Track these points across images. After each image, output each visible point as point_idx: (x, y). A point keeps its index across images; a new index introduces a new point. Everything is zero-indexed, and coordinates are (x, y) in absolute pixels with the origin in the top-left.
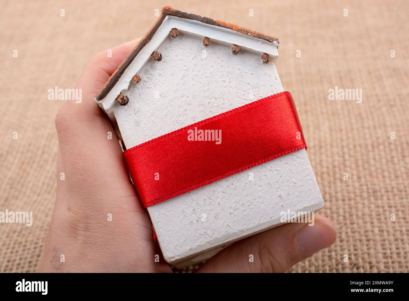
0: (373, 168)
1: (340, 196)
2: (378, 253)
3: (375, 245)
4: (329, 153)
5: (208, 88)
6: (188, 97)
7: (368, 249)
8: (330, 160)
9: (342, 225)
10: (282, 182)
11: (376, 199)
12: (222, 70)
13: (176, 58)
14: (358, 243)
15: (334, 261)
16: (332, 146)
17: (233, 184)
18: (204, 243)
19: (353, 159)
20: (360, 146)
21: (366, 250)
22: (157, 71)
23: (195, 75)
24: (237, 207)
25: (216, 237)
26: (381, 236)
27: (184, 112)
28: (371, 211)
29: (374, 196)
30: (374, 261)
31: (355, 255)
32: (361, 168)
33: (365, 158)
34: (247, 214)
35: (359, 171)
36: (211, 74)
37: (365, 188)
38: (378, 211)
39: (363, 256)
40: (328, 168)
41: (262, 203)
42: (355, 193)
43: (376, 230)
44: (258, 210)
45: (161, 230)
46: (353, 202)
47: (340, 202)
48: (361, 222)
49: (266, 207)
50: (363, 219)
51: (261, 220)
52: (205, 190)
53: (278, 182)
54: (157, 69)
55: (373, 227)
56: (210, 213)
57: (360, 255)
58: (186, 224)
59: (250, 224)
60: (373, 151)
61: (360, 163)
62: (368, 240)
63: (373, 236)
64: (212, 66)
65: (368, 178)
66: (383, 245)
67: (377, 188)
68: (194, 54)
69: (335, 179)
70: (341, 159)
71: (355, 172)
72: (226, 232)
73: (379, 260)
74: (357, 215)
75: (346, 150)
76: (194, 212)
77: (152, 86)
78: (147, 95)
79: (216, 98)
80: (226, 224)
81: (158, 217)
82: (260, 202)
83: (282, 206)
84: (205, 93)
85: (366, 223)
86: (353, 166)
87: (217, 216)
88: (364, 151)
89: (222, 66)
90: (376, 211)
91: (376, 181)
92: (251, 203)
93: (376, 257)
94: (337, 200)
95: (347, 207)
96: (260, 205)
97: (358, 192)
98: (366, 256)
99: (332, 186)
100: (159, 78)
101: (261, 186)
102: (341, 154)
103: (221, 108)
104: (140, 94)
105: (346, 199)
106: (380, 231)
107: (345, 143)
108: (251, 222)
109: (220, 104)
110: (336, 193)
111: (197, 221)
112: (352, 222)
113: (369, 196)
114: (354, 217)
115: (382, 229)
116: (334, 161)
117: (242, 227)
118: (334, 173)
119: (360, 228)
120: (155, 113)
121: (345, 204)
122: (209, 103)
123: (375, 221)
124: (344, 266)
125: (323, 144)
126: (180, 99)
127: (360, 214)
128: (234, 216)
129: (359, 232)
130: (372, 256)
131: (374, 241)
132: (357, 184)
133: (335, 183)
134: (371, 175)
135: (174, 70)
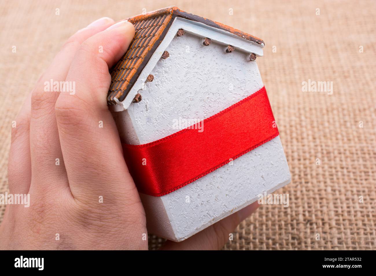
0: (327, 130)
1: (296, 155)
2: (330, 210)
3: (328, 203)
4: (286, 114)
5: (207, 84)
6: (191, 93)
7: (321, 207)
8: (287, 119)
9: (298, 183)
10: (263, 165)
11: (330, 160)
12: (217, 67)
13: (179, 55)
14: (312, 201)
15: (289, 217)
16: (289, 107)
17: (228, 170)
18: (207, 222)
19: (308, 120)
20: (316, 109)
21: (319, 208)
22: (163, 68)
23: (195, 72)
24: (231, 189)
25: (216, 216)
26: (333, 195)
27: (188, 108)
28: (324, 171)
29: (328, 157)
30: (326, 218)
31: (309, 212)
32: (316, 129)
33: (320, 120)
34: (239, 194)
35: (314, 132)
36: (208, 71)
37: (319, 148)
38: (331, 172)
39: (316, 213)
40: (285, 126)
41: (250, 184)
42: (310, 153)
43: (329, 189)
44: (247, 190)
45: (172, 215)
46: (307, 162)
47: (296, 162)
48: (315, 181)
49: (253, 187)
50: (317, 178)
51: (248, 198)
52: (207, 177)
53: (260, 165)
54: (163, 67)
55: (326, 186)
56: (211, 197)
57: (313, 212)
58: (193, 208)
59: (241, 202)
60: (328, 114)
61: (315, 124)
62: (321, 199)
63: (326, 194)
64: (209, 64)
65: (323, 139)
66: (335, 203)
67: (331, 149)
68: (194, 52)
69: (292, 138)
70: (298, 120)
71: (310, 132)
72: (224, 211)
73: (330, 217)
74: (311, 175)
75: (302, 112)
76: (199, 197)
77: (160, 83)
78: (157, 92)
79: (213, 93)
80: (223, 204)
81: (170, 204)
82: (248, 183)
83: (264, 185)
84: (205, 90)
85: (319, 182)
86: (309, 127)
87: (217, 198)
88: (319, 114)
89: (216, 64)
90: (329, 172)
91: (329, 143)
92: (242, 184)
93: (328, 215)
94: (293, 160)
95: (302, 166)
96: (248, 186)
97: (313, 151)
98: (319, 213)
99: (289, 144)
100: (165, 75)
101: (249, 169)
102: (297, 115)
103: (217, 103)
104: (150, 91)
105: (302, 159)
106: (332, 190)
107: (301, 106)
108: (242, 200)
109: (216, 99)
110: (293, 152)
111: (202, 204)
112: (307, 181)
113: (323, 157)
114: (309, 177)
115: (334, 188)
116: (291, 121)
117: (235, 205)
118: (291, 132)
119: (314, 187)
120: (164, 109)
121: (300, 164)
122: (208, 98)
123: (328, 181)
124: (298, 222)
125: (281, 106)
126: (184, 95)
127: (314, 173)
128: (229, 197)
129: (313, 191)
130: (324, 213)
131: (327, 199)
132: (312, 145)
133: (291, 142)
134: (325, 136)
135: (178, 68)
